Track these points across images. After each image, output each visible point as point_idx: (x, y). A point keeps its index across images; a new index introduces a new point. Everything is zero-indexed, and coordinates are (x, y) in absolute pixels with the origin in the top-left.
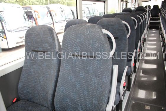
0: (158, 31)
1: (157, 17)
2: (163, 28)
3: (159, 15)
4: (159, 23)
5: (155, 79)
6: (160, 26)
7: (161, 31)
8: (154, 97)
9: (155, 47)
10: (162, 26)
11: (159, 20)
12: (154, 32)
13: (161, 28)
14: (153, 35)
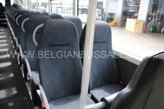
0: (6, 29)
1: (2, 15)
2: (10, 26)
3: (5, 13)
4: (6, 21)
5: (12, 75)
6: (7, 24)
7: (9, 29)
8: (15, 92)
9: (6, 45)
10: (9, 24)
11: (6, 18)
12: (2, 30)
13: (8, 26)
14: (2, 33)
